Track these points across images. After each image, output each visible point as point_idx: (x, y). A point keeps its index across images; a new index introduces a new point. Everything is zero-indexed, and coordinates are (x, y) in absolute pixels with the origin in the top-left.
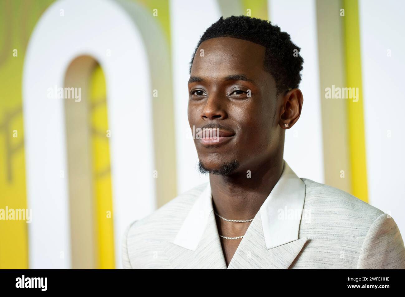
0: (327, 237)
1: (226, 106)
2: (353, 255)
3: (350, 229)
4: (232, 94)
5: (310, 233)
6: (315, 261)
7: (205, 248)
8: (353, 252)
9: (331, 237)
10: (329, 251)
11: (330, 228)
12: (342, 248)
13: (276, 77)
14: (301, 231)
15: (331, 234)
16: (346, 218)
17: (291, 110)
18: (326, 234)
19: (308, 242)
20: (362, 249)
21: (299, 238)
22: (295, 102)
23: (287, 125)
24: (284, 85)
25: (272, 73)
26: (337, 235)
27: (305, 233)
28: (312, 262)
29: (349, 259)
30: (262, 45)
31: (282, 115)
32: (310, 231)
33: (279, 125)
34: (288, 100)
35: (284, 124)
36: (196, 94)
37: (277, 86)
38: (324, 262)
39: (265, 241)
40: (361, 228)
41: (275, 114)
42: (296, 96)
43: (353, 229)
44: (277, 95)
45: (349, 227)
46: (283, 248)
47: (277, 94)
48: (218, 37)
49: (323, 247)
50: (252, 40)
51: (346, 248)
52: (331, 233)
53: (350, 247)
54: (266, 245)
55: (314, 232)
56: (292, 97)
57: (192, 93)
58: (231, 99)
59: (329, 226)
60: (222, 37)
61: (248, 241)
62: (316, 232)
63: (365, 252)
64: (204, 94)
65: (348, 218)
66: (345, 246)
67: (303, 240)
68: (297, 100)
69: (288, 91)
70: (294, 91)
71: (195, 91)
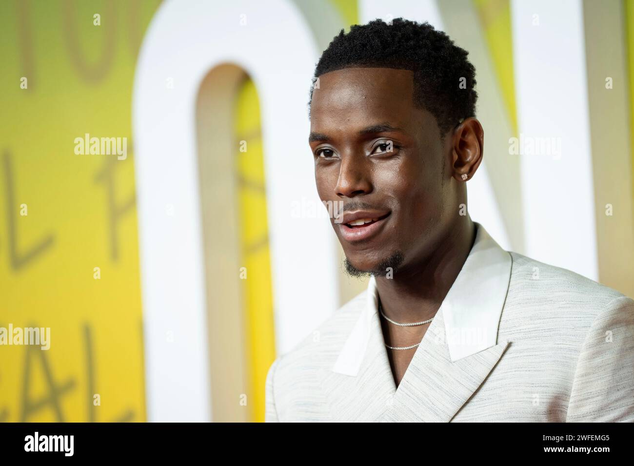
0: (536, 334)
1: (369, 171)
2: (571, 354)
3: (568, 319)
4: (373, 152)
5: (513, 333)
6: (517, 369)
7: (368, 369)
8: (572, 350)
9: (541, 334)
10: (537, 353)
11: (541, 321)
12: (556, 346)
13: (435, 112)
14: (500, 331)
15: (542, 330)
16: (565, 306)
17: (468, 151)
18: (535, 330)
19: (509, 345)
20: (584, 344)
21: (497, 344)
22: (471, 138)
23: (465, 176)
24: (450, 119)
25: (429, 109)
26: (550, 330)
27: (507, 333)
28: (512, 371)
29: (565, 360)
30: (406, 69)
31: (456, 163)
32: (514, 331)
33: (452, 177)
34: (460, 137)
35: (460, 175)
36: (322, 155)
37: (439, 125)
38: (529, 369)
39: (448, 350)
40: (584, 316)
41: (444, 165)
42: (472, 129)
43: (574, 319)
44: (442, 137)
45: (568, 316)
46: (475, 358)
47: (443, 135)
48: (341, 69)
49: (529, 349)
50: (392, 65)
51: (562, 346)
52: (541, 328)
53: (567, 343)
54: (450, 356)
55: (519, 331)
56: (465, 132)
57: (317, 154)
58: (374, 161)
59: (540, 319)
60: (346, 69)
61: (425, 352)
62: (522, 331)
63: (587, 348)
64: (334, 155)
65: (568, 306)
66: (560, 343)
67: (503, 344)
68: (474, 134)
69: (459, 124)
70: (467, 123)
71: (320, 151)
